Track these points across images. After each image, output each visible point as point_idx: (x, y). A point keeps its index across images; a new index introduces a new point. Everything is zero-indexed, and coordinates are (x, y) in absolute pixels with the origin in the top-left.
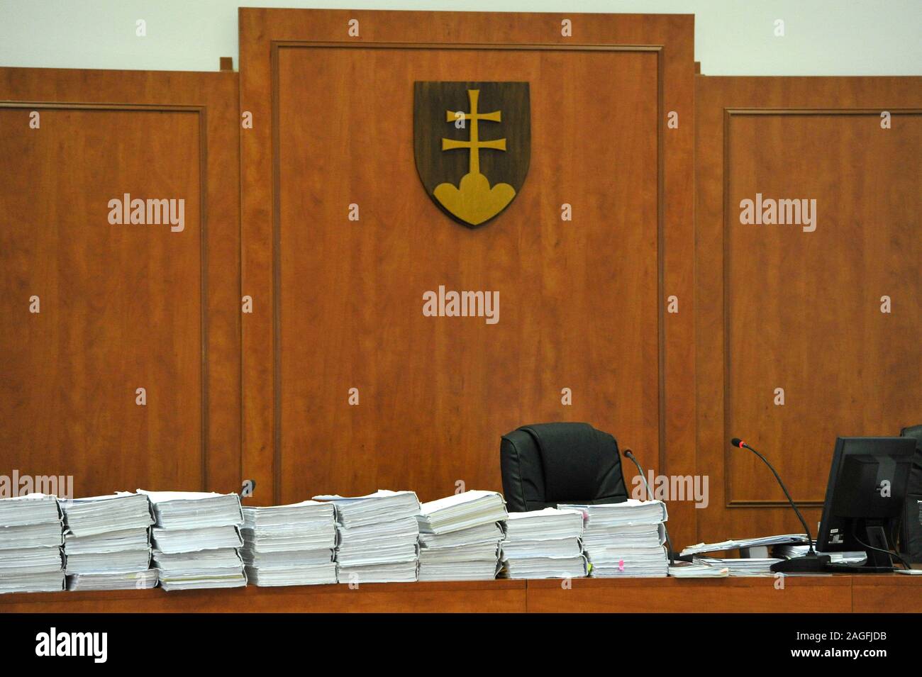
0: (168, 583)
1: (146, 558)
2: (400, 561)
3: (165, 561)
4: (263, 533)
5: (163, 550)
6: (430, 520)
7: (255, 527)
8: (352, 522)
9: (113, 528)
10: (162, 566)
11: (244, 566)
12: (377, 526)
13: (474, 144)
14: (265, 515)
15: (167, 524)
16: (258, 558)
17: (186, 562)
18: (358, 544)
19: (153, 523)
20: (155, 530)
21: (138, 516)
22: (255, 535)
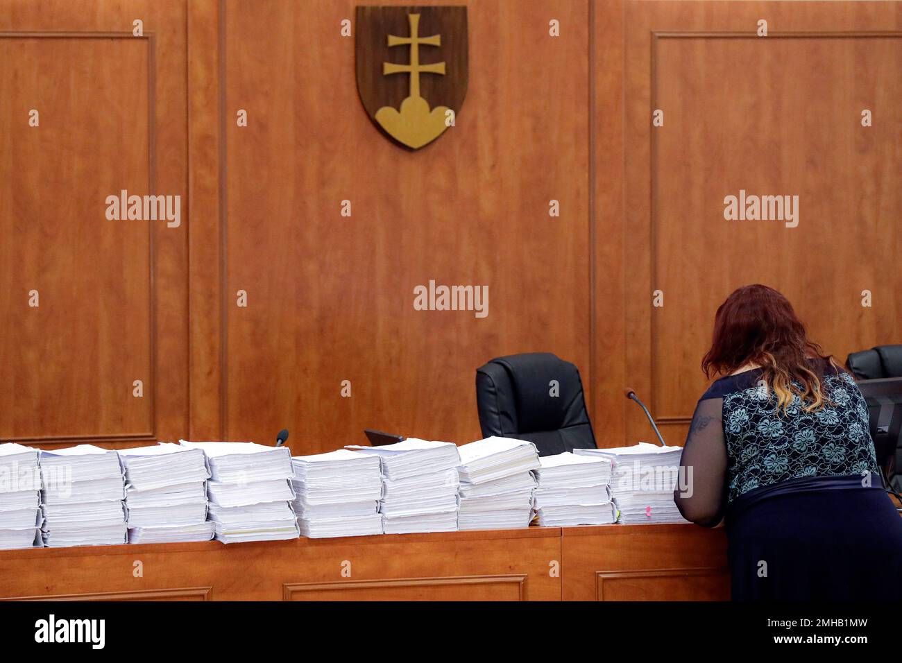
0: (226, 536)
1: (203, 512)
2: (443, 511)
3: (222, 515)
4: (314, 486)
5: (220, 504)
6: (467, 470)
7: (306, 480)
8: (398, 474)
9: (171, 482)
10: (220, 520)
11: (296, 518)
12: (420, 478)
13: (415, 68)
14: (314, 469)
15: (222, 478)
16: (308, 509)
17: (243, 515)
18: (402, 496)
19: (209, 477)
20: (211, 483)
21: (195, 470)
22: (306, 488)
